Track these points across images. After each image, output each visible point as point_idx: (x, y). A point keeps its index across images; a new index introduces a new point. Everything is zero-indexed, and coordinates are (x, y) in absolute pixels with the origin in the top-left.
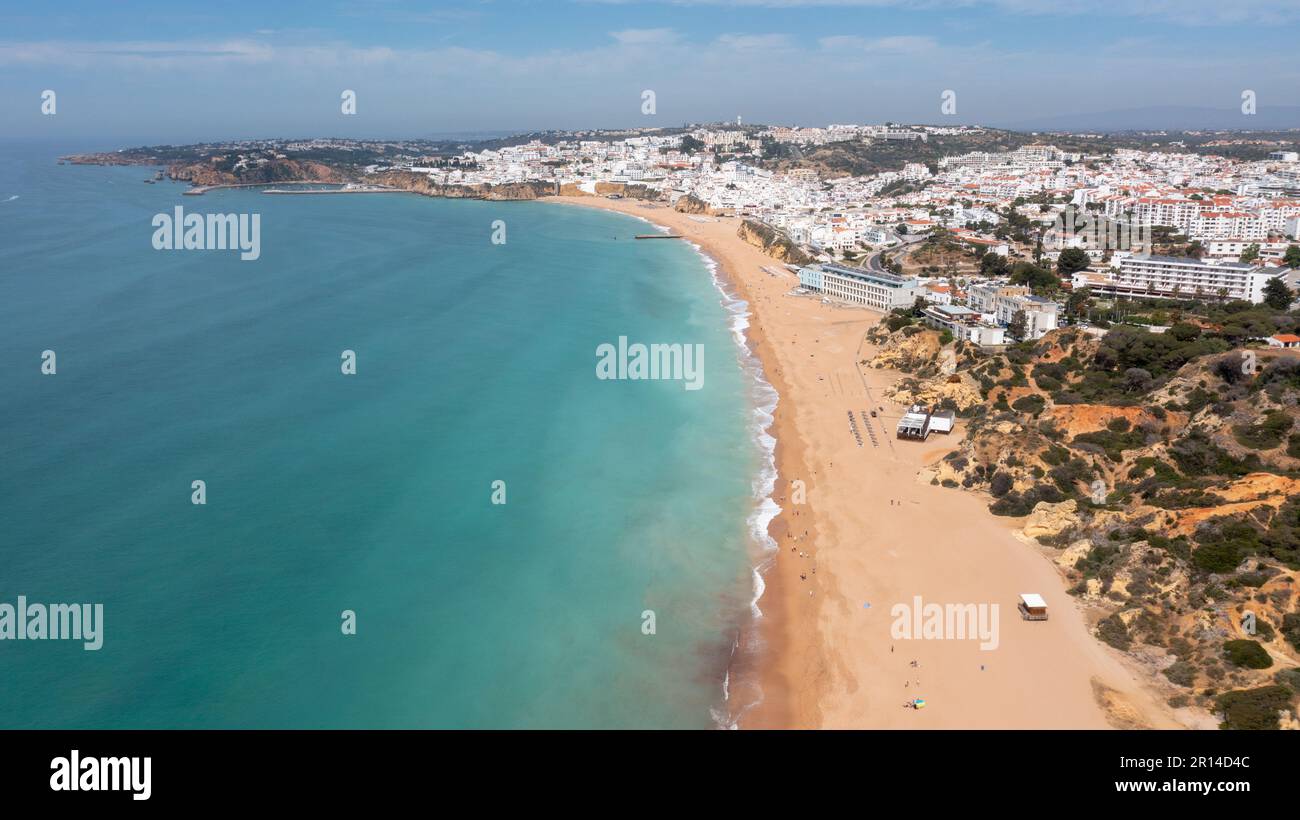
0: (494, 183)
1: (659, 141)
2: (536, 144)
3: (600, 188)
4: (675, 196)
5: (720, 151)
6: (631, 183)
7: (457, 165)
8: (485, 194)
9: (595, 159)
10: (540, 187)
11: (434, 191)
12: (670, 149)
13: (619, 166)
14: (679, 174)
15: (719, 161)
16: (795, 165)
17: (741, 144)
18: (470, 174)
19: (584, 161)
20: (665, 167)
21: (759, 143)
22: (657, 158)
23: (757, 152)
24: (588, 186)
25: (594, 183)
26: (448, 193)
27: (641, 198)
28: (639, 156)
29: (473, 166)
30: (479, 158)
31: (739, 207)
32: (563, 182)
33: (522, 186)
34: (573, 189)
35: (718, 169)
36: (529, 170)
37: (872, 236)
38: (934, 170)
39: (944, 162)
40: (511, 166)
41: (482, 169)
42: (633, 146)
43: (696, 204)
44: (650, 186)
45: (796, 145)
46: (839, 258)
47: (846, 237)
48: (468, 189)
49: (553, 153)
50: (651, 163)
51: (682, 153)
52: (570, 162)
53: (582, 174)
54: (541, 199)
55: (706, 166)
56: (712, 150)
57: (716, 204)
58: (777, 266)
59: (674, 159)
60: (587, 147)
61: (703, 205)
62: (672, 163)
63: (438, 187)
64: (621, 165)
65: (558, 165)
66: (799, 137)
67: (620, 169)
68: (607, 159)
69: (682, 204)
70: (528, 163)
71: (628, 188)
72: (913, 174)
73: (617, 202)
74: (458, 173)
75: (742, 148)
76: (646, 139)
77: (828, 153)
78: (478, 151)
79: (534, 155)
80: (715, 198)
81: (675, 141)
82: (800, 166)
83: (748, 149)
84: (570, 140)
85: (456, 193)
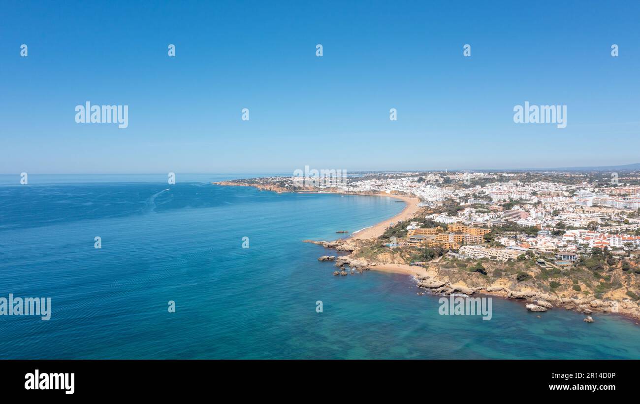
0: (362, 191)
1: (411, 179)
2: (374, 180)
3: (391, 192)
4: (410, 194)
5: (429, 182)
7: (351, 186)
8: (360, 194)
9: (391, 184)
10: (374, 191)
12: (414, 181)
14: (413, 188)
15: (427, 184)
18: (355, 188)
19: (388, 185)
20: (411, 186)
21: (443, 179)
22: (410, 184)
23: (441, 182)
24: (388, 191)
26: (349, 193)
27: (401, 194)
28: (404, 183)
29: (356, 186)
30: (357, 184)
32: (381, 190)
33: (370, 191)
34: (384, 192)
35: (425, 187)
36: (372, 187)
40: (366, 186)
41: (358, 187)
42: (403, 180)
44: (405, 191)
48: (355, 192)
49: (379, 182)
50: (407, 185)
51: (417, 182)
52: (383, 185)
53: (387, 188)
54: (375, 195)
55: (423, 186)
56: (427, 181)
57: (418, 195)
59: (414, 184)
60: (389, 180)
61: (415, 195)
64: (398, 186)
65: (380, 186)
67: (398, 187)
68: (394, 184)
69: (410, 196)
70: (372, 185)
71: (399, 192)
73: (396, 196)
74: (352, 188)
76: (407, 178)
78: (357, 181)
79: (373, 183)
81: (416, 179)
84: (384, 178)
85: (352, 193)
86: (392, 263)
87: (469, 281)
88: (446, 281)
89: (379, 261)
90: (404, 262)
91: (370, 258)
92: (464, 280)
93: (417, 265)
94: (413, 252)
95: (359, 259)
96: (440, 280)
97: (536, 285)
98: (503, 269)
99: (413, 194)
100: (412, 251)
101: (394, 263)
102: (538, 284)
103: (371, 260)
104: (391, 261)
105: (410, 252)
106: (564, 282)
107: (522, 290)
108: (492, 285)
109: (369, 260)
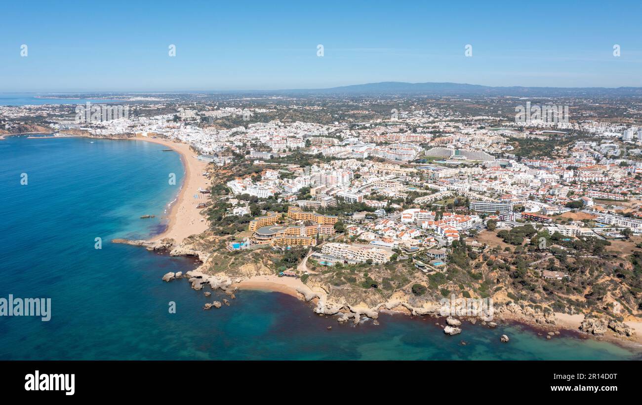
0: (113, 134)
3: (149, 135)
4: (173, 138)
5: (186, 121)
6: (158, 133)
8: (111, 137)
9: (146, 125)
10: (129, 134)
11: (92, 137)
12: (170, 120)
13: (154, 127)
14: (173, 130)
15: (186, 124)
16: (209, 126)
17: (193, 118)
18: (103, 130)
19: (142, 126)
20: (169, 127)
21: (199, 117)
22: (166, 124)
23: (199, 121)
24: (145, 134)
25: (146, 133)
26: (98, 137)
27: (162, 138)
28: (160, 123)
29: (103, 127)
30: (104, 124)
31: (190, 141)
32: (136, 133)
33: (123, 134)
34: (140, 135)
35: (185, 128)
36: (124, 129)
37: (216, 149)
38: (246, 128)
39: (250, 125)
40: (117, 127)
41: (107, 128)
42: (157, 119)
43: (178, 140)
44: (165, 134)
45: (212, 117)
46: (208, 154)
47: (210, 149)
48: (105, 136)
50: (164, 126)
51: (174, 122)
52: (137, 126)
53: (142, 130)
54: (130, 138)
55: (182, 127)
56: (184, 120)
57: (184, 140)
58: (195, 156)
59: (172, 124)
61: (180, 141)
62: (171, 126)
63: (94, 135)
65: (133, 127)
66: (214, 114)
67: (155, 129)
68: (149, 125)
69: (175, 140)
70: (123, 126)
71: (158, 135)
72: (240, 130)
73: (155, 139)
74: (99, 130)
75: (194, 119)
77: (221, 121)
80: (184, 138)
82: (211, 126)
83: (196, 120)
85: (101, 137)
86: (257, 274)
87: (368, 300)
88: (343, 302)
89: (242, 275)
90: (270, 272)
91: (231, 272)
92: (364, 301)
93: (289, 276)
94: (273, 255)
95: (217, 274)
96: (337, 303)
97: (434, 298)
98: (390, 277)
99: (177, 139)
100: (271, 255)
101: (260, 275)
102: (435, 296)
103: (233, 275)
104: (256, 272)
105: (270, 257)
106: (452, 289)
107: (424, 306)
108: (388, 300)
109: (231, 275)
